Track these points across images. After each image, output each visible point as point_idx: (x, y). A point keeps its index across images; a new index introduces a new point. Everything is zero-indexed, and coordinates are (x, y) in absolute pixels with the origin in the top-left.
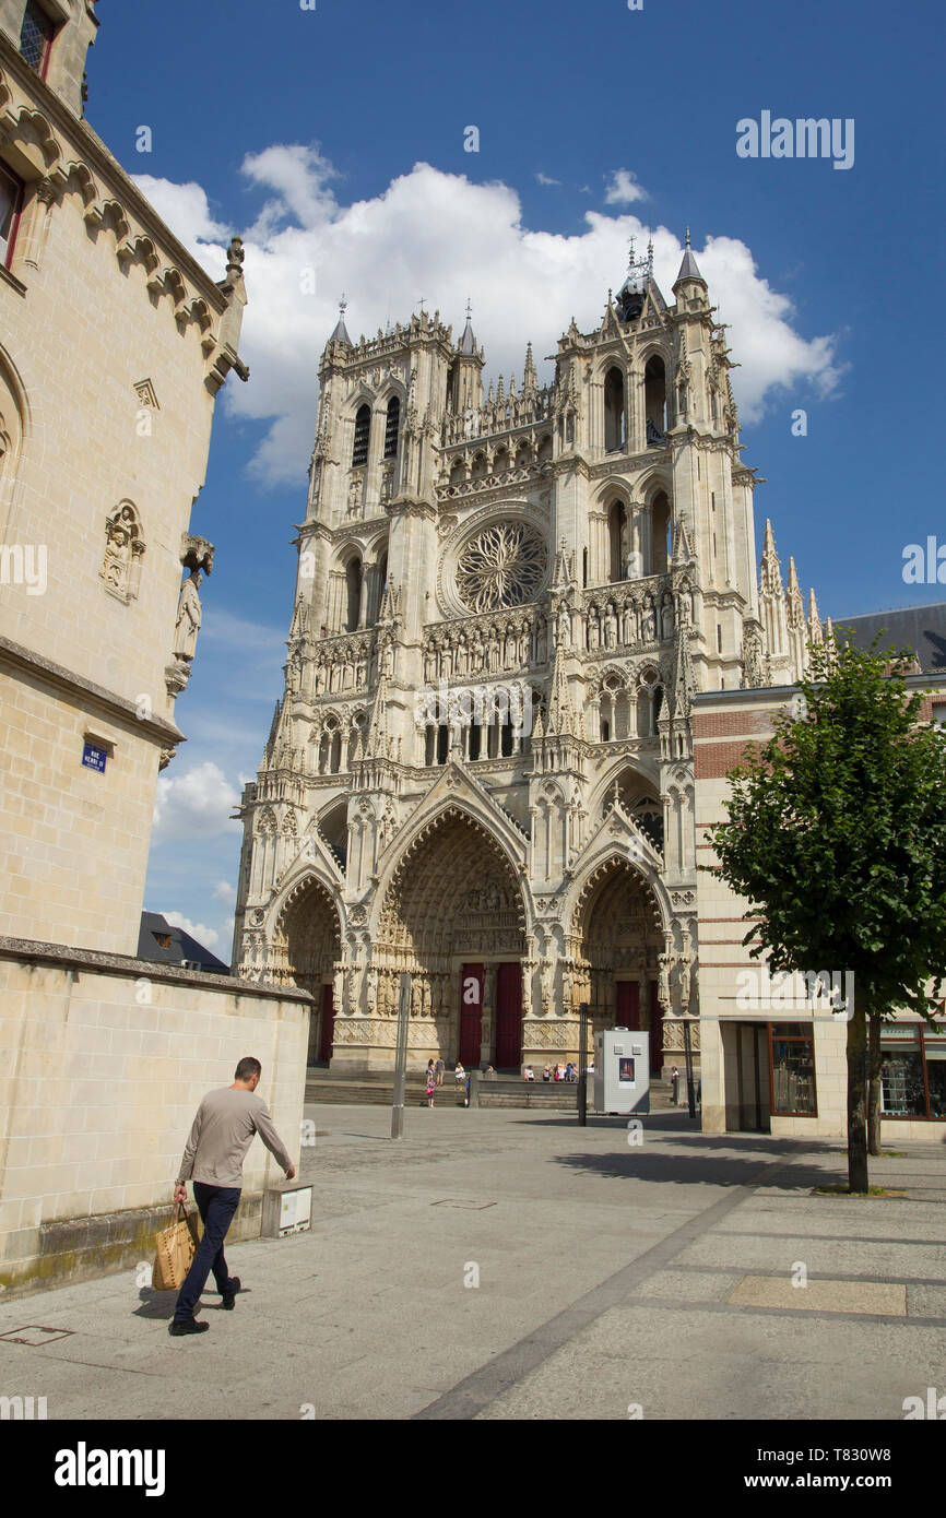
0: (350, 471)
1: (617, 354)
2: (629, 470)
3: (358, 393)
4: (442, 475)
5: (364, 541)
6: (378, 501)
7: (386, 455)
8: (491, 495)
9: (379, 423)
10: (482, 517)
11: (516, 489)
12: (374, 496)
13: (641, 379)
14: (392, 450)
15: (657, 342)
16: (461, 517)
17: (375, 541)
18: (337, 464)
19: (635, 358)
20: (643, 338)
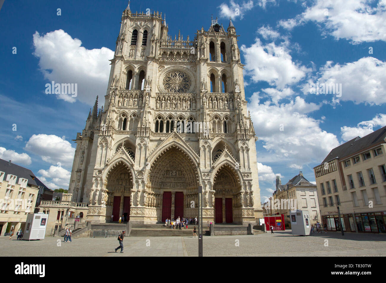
0: (130, 46)
1: (214, 38)
2: (218, 66)
3: (134, 26)
4: (160, 54)
5: (136, 66)
6: (140, 56)
7: (143, 45)
8: (176, 63)
9: (141, 36)
10: (172, 68)
11: (183, 63)
12: (139, 54)
13: (220, 46)
14: (145, 43)
15: (224, 39)
16: (166, 67)
17: (139, 66)
18: (127, 43)
19: (219, 41)
20: (221, 37)
